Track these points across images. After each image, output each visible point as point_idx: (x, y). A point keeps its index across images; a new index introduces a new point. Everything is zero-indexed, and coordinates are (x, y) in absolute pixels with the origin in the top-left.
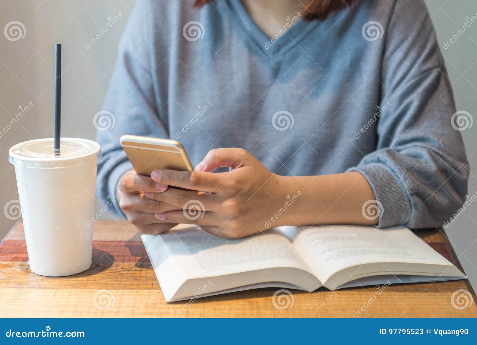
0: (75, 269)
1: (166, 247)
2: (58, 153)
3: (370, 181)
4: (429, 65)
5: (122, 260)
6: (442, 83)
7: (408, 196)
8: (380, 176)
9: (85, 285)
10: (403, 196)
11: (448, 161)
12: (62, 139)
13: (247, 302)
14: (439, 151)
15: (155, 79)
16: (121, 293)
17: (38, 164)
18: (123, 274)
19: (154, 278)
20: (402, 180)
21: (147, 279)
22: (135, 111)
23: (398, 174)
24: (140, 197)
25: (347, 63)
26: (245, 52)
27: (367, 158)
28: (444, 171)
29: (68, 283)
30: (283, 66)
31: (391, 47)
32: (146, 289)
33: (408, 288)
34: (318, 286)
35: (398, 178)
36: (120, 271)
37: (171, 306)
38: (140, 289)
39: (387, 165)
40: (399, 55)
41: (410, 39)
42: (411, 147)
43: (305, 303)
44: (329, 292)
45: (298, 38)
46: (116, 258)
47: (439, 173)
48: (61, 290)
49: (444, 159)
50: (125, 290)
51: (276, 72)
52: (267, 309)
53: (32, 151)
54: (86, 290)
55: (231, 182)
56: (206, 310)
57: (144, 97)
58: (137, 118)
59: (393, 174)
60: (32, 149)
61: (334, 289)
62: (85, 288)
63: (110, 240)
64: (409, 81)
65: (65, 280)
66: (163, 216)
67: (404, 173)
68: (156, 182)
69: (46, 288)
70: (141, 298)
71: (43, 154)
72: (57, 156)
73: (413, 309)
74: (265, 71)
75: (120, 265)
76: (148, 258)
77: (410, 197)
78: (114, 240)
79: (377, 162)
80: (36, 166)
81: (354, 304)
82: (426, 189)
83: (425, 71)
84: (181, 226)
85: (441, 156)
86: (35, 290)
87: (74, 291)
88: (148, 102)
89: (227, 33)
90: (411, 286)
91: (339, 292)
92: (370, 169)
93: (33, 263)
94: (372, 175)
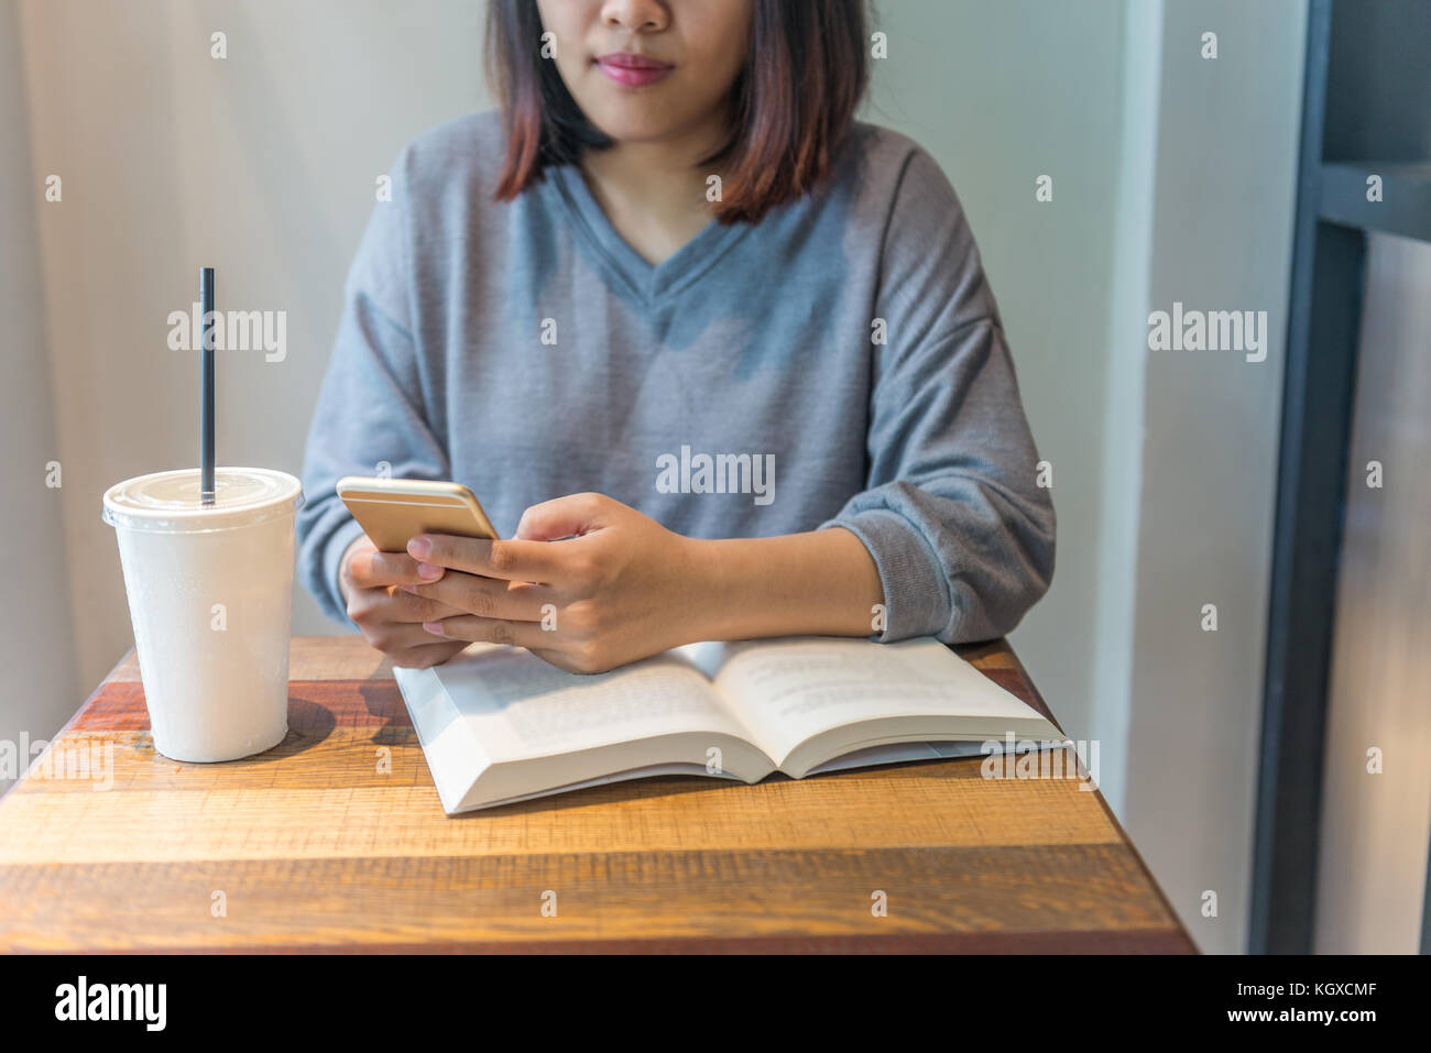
0: (250, 744)
1: (443, 696)
2: (209, 499)
3: (870, 547)
4: (970, 313)
5: (352, 722)
6: (996, 348)
7: (945, 581)
8: (890, 536)
9: (270, 781)
10: (934, 579)
11: (1016, 506)
12: (217, 470)
13: (619, 809)
14: (997, 485)
15: (419, 349)
16: (348, 796)
17: (165, 524)
18: (354, 754)
19: (422, 762)
20: (935, 546)
21: (405, 763)
22: (378, 412)
23: (927, 535)
24: (387, 593)
25: (807, 310)
26: (600, 290)
27: (859, 499)
28: (1011, 525)
29: (235, 777)
30: (677, 318)
31: (893, 277)
32: (400, 786)
33: (954, 769)
34: (768, 771)
35: (927, 540)
36: (348, 747)
37: (456, 822)
38: (390, 786)
39: (903, 515)
40: (910, 293)
41: (931, 261)
42: (942, 476)
43: (742, 808)
44: (790, 783)
45: (705, 264)
46: (339, 718)
47: (1005, 530)
48: (219, 792)
49: (1009, 500)
50: (357, 790)
51: (663, 328)
52: (661, 825)
53: (154, 497)
54: (272, 791)
55: (582, 563)
56: (532, 830)
57: (398, 384)
58: (383, 426)
59: (916, 534)
60: (152, 491)
61: (801, 777)
62: (272, 787)
63: (331, 678)
64: (932, 345)
65: (227, 769)
66: (440, 626)
67: (938, 534)
68: (420, 563)
69: (185, 789)
70: (392, 806)
71: (178, 503)
72: (205, 507)
73: (971, 816)
74: (641, 326)
75: (347, 734)
76: (408, 717)
77: (949, 581)
78: (337, 678)
79: (879, 508)
80: (160, 528)
81: (845, 807)
82: (981, 563)
83: (964, 325)
84: (476, 648)
85: (1004, 496)
86: (161, 794)
87: (247, 794)
88: (405, 393)
89: (562, 254)
90: (958, 764)
91: (812, 781)
92: (869, 522)
93: (160, 734)
94: (875, 536)
